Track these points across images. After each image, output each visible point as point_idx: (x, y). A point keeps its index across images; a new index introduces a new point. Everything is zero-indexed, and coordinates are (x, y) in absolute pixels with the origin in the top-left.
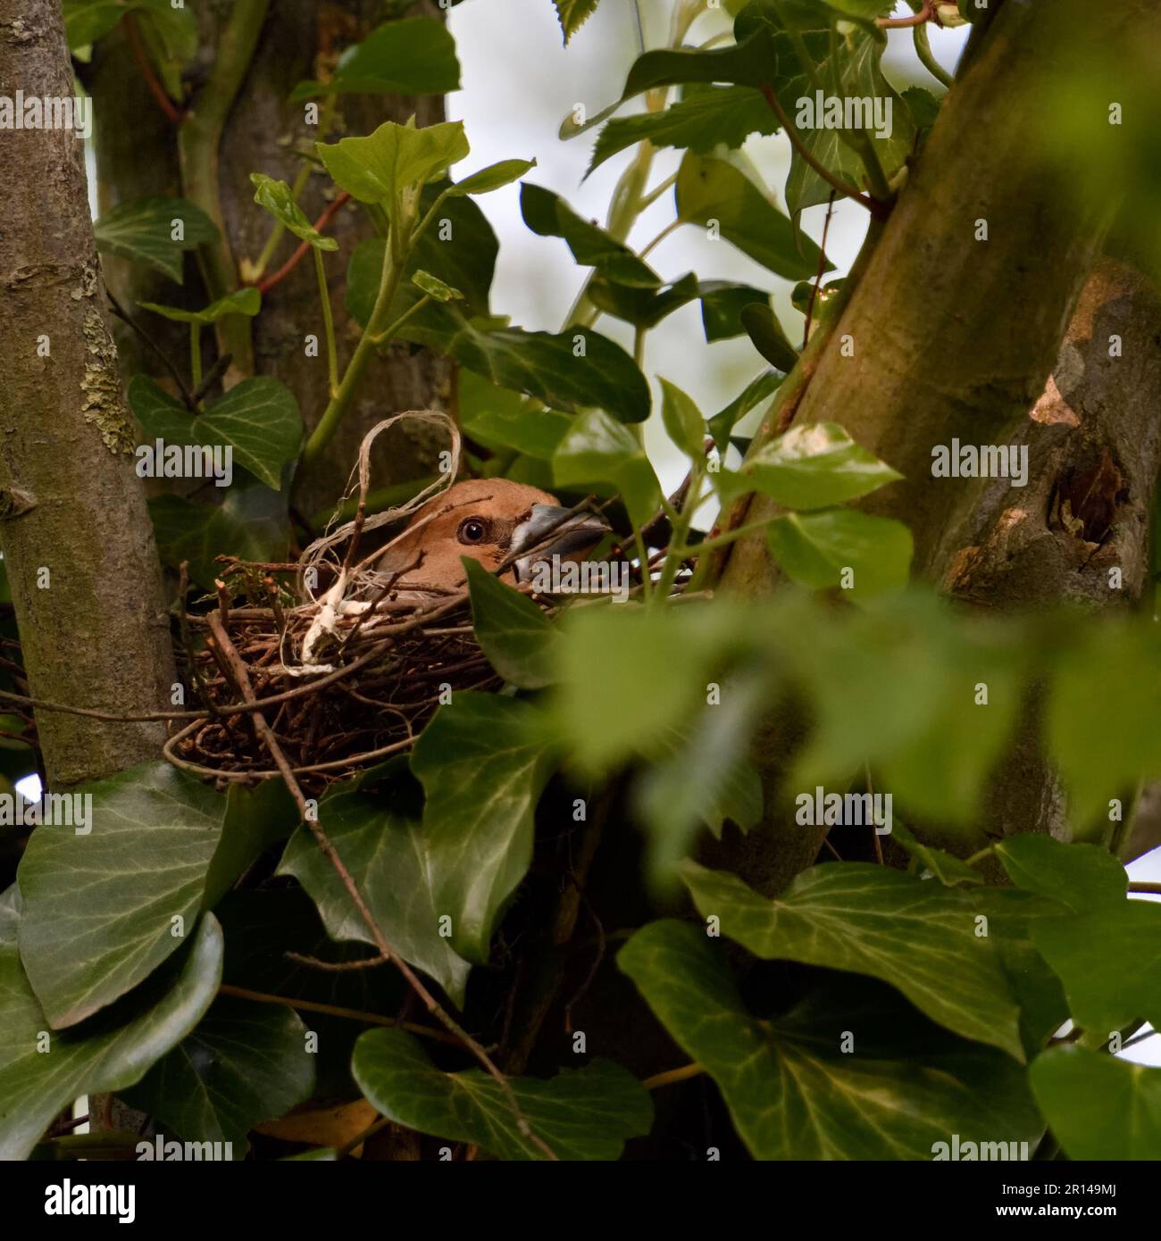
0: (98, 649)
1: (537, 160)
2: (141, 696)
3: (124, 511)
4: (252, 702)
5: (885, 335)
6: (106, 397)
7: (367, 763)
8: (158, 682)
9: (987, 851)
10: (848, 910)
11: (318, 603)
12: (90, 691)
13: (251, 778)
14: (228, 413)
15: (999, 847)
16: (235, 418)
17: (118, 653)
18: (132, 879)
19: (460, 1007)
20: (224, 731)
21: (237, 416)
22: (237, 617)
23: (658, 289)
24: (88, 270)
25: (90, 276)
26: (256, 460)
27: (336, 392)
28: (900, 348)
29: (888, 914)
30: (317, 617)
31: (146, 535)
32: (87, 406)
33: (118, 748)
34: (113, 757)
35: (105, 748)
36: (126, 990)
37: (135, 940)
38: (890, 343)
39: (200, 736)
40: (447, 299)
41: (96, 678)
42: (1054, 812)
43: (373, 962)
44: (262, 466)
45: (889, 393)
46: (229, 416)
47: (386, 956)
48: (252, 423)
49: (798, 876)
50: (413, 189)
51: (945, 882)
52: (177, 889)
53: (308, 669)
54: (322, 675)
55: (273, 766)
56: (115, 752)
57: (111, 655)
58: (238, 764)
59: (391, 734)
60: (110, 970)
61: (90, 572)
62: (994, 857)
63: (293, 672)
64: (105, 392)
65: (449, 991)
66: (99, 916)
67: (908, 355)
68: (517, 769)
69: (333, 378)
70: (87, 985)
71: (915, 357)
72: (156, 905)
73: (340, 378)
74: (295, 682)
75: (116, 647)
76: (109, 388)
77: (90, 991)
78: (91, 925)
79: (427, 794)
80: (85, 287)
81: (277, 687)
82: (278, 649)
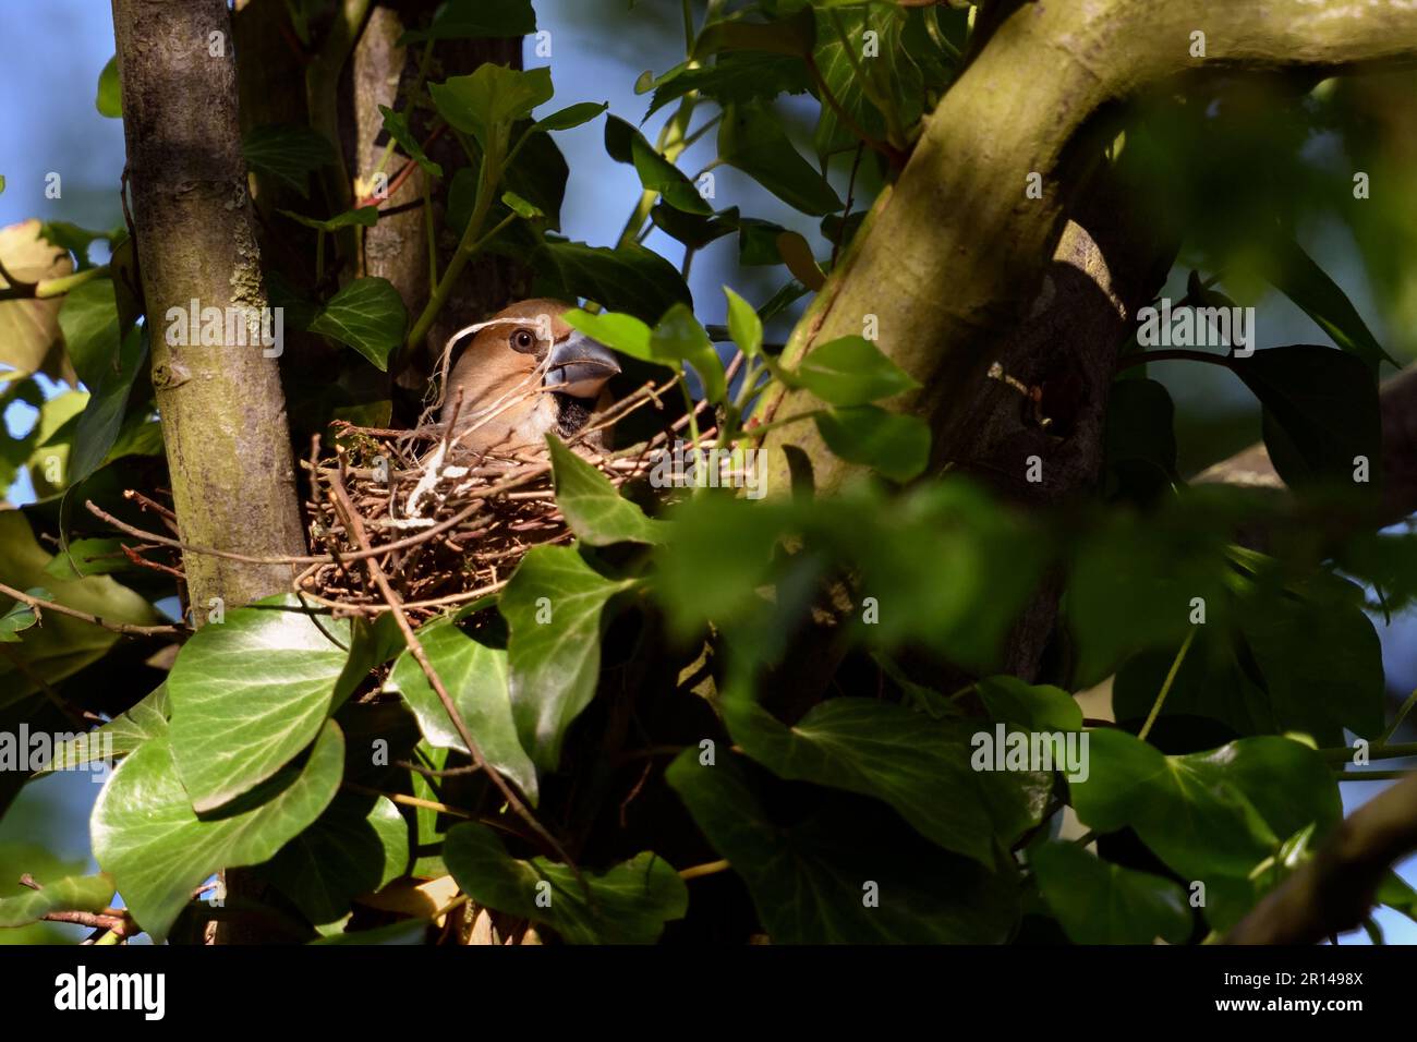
0: (238, 499)
1: (609, 105)
2: (272, 539)
3: (263, 385)
4: (367, 550)
5: (901, 263)
6: (250, 291)
7: (461, 603)
8: (285, 527)
9: (967, 689)
10: (853, 738)
11: (422, 468)
12: (230, 533)
13: (363, 611)
14: (343, 305)
15: (977, 686)
16: (351, 310)
17: (254, 503)
18: (263, 690)
19: (535, 804)
20: (340, 570)
21: (353, 308)
22: (352, 476)
23: (709, 217)
24: (238, 186)
25: (240, 190)
26: (367, 345)
27: (434, 293)
28: (912, 274)
29: (889, 742)
30: (422, 480)
31: (280, 406)
32: (235, 298)
33: (251, 581)
34: (247, 589)
35: (241, 581)
36: (259, 780)
37: (264, 740)
38: (905, 269)
39: (319, 573)
40: (530, 215)
41: (235, 523)
42: (1021, 658)
43: (468, 769)
44: (372, 351)
45: (903, 311)
46: (345, 308)
47: (479, 764)
48: (364, 315)
49: (814, 709)
50: (505, 124)
51: (934, 715)
52: (300, 699)
53: (414, 522)
54: (426, 528)
55: (382, 600)
56: (248, 584)
57: (248, 505)
58: (351, 598)
59: (478, 578)
60: (243, 763)
61: (233, 435)
62: (973, 694)
63: (402, 525)
64: (251, 287)
65: (526, 791)
66: (235, 719)
67: (919, 280)
68: (585, 610)
69: (433, 279)
70: (224, 775)
71: (925, 282)
72: (282, 711)
73: (439, 280)
74: (401, 533)
75: (253, 498)
76: (253, 284)
77: (227, 780)
78: (227, 726)
79: (511, 630)
80: (236, 199)
81: (384, 537)
82: (387, 505)
